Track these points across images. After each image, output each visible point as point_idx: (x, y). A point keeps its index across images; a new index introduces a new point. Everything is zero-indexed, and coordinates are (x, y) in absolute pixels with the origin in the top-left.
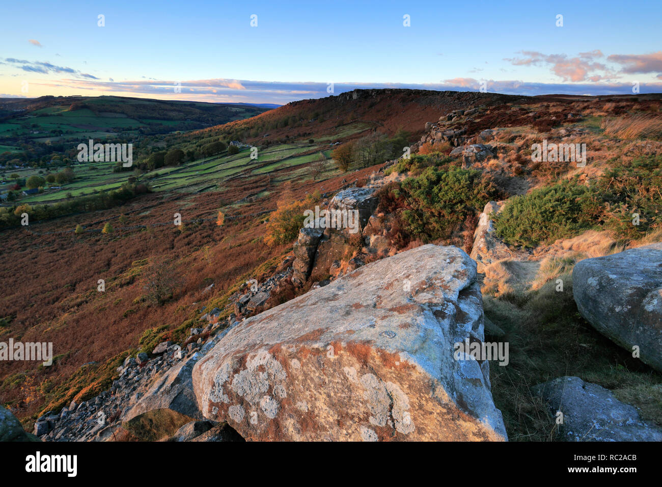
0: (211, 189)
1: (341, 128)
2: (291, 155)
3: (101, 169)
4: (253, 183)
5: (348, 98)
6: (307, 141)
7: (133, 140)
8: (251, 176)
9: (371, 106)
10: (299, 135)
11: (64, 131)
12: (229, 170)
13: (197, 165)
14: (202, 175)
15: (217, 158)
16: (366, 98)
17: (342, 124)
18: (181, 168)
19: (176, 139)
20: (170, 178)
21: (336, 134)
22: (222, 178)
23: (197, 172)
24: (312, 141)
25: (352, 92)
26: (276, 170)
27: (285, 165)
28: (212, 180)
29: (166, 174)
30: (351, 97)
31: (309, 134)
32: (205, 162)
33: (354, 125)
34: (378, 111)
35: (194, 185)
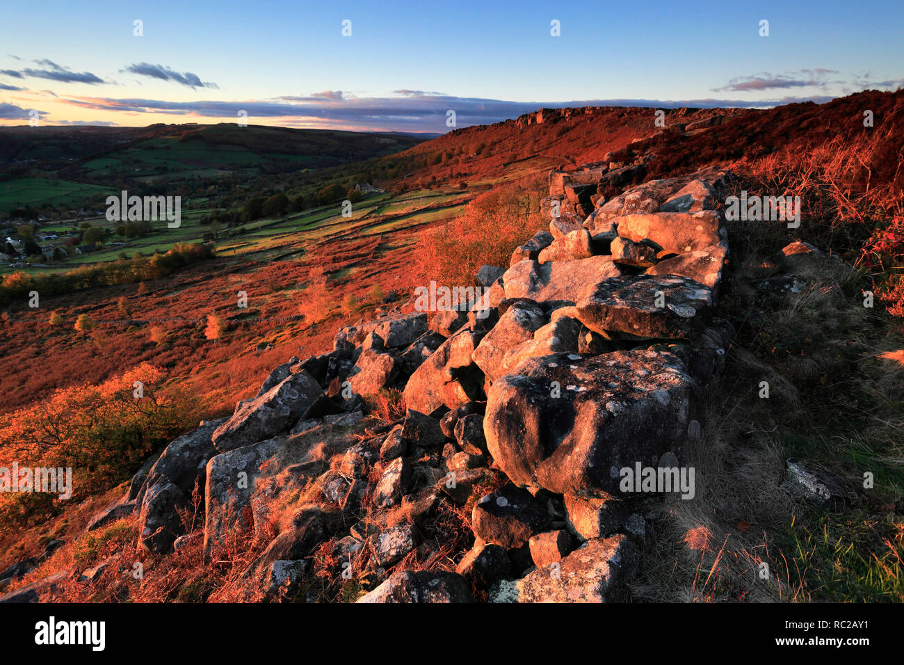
0: (294, 256)
1: (512, 166)
2: (426, 206)
3: (191, 219)
4: (353, 249)
5: (529, 122)
6: (458, 185)
7: (249, 181)
8: (356, 238)
9: (561, 134)
10: (451, 176)
11: (170, 168)
12: (335, 227)
13: (302, 217)
14: (296, 233)
15: (331, 208)
16: (555, 121)
17: (514, 160)
18: (280, 220)
19: (300, 179)
20: (255, 236)
21: (503, 175)
22: (319, 239)
23: (294, 228)
24: (464, 186)
25: (536, 113)
26: (395, 230)
27: (413, 221)
28: (304, 241)
29: (256, 229)
30: (534, 120)
31: (465, 174)
32: (314, 213)
33: (532, 161)
34: (571, 141)
35: (275, 248)
